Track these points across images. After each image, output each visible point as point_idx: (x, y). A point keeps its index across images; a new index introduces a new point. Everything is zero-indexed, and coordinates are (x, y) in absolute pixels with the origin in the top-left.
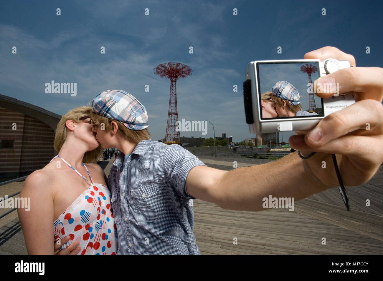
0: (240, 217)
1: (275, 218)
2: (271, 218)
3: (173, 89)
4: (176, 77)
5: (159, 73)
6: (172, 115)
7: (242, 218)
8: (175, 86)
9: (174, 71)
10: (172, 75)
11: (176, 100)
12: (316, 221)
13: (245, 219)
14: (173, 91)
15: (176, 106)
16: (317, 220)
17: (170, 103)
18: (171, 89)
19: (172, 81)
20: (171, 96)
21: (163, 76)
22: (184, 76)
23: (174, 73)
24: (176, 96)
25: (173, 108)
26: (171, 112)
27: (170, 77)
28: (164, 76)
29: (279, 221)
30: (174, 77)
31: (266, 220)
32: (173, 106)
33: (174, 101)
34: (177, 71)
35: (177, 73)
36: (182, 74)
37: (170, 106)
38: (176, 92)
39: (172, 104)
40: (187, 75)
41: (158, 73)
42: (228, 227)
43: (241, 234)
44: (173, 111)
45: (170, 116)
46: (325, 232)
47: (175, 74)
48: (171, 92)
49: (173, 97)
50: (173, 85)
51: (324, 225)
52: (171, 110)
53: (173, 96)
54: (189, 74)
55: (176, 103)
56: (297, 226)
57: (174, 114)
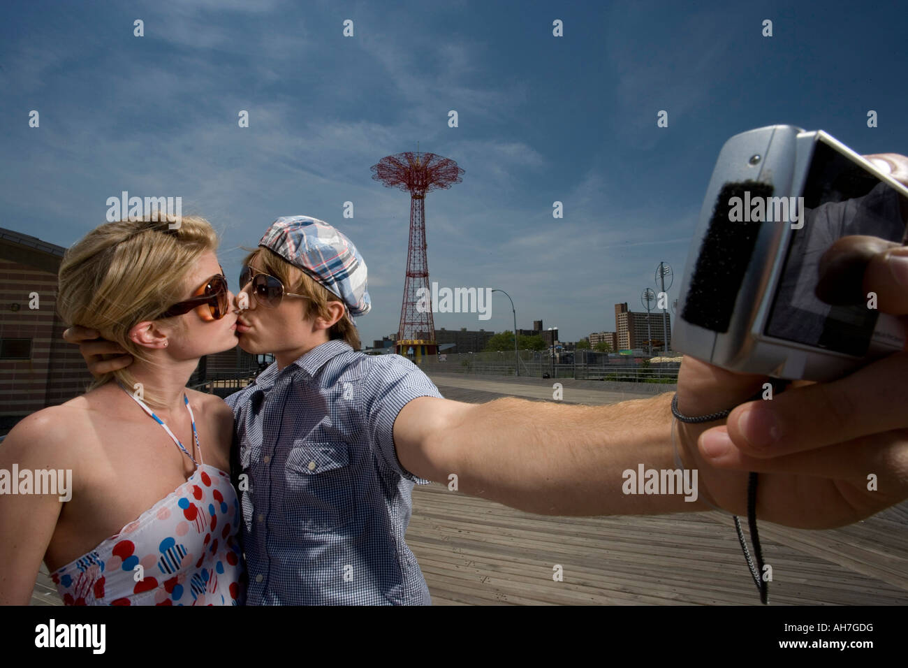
0: (577, 535)
1: (667, 539)
2: (657, 537)
3: (417, 215)
4: (424, 187)
5: (385, 178)
6: (414, 277)
7: (582, 537)
8: (423, 208)
9: (419, 171)
10: (415, 182)
11: (424, 241)
12: (775, 548)
13: (590, 540)
14: (417, 221)
15: (425, 255)
16: (777, 544)
17: (410, 248)
18: (412, 216)
19: (415, 197)
20: (413, 231)
21: (393, 183)
22: (442, 185)
23: (419, 177)
24: (424, 232)
25: (416, 261)
26: (412, 269)
27: (410, 186)
28: (397, 185)
29: (677, 547)
30: (419, 186)
31: (644, 542)
32: (418, 255)
33: (418, 243)
34: (426, 173)
35: (426, 177)
36: (438, 179)
37: (409, 256)
38: (423, 222)
39: (415, 250)
40: (449, 182)
41: (382, 177)
42: (544, 563)
43: (579, 584)
44: (418, 267)
45: (411, 279)
46: (803, 581)
47: (422, 179)
48: (411, 223)
49: (417, 234)
50: (417, 206)
51: (796, 560)
52: (412, 265)
53: (417, 232)
54: (454, 179)
55: (425, 247)
56: (725, 562)
57: (420, 274)
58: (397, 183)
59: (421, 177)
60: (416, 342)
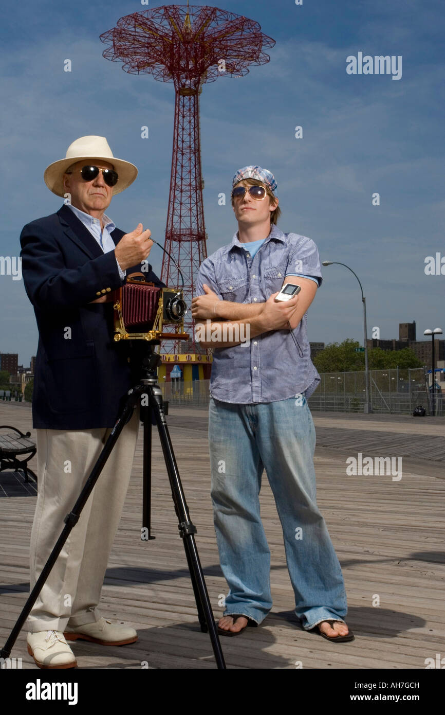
3: (186, 126)
4: (200, 72)
5: (127, 55)
6: (180, 241)
8: (196, 113)
9: (189, 43)
10: (182, 63)
11: (199, 174)
14: (187, 138)
15: (200, 200)
17: (173, 188)
18: (176, 128)
19: (181, 91)
20: (179, 156)
21: (140, 66)
23: (189, 54)
24: (199, 157)
25: (185, 212)
26: (176, 226)
27: (173, 71)
28: (148, 69)
30: (190, 71)
32: (188, 201)
33: (188, 179)
34: (203, 47)
35: (204, 52)
36: (225, 57)
37: (172, 202)
38: (197, 139)
39: (182, 191)
40: (246, 63)
41: (122, 53)
44: (187, 223)
45: (175, 244)
47: (196, 57)
48: (175, 140)
49: (185, 161)
50: (186, 108)
52: (176, 219)
53: (186, 157)
54: (254, 56)
55: (200, 187)
57: (191, 234)
58: (149, 64)
59: (193, 54)
60: (183, 358)
